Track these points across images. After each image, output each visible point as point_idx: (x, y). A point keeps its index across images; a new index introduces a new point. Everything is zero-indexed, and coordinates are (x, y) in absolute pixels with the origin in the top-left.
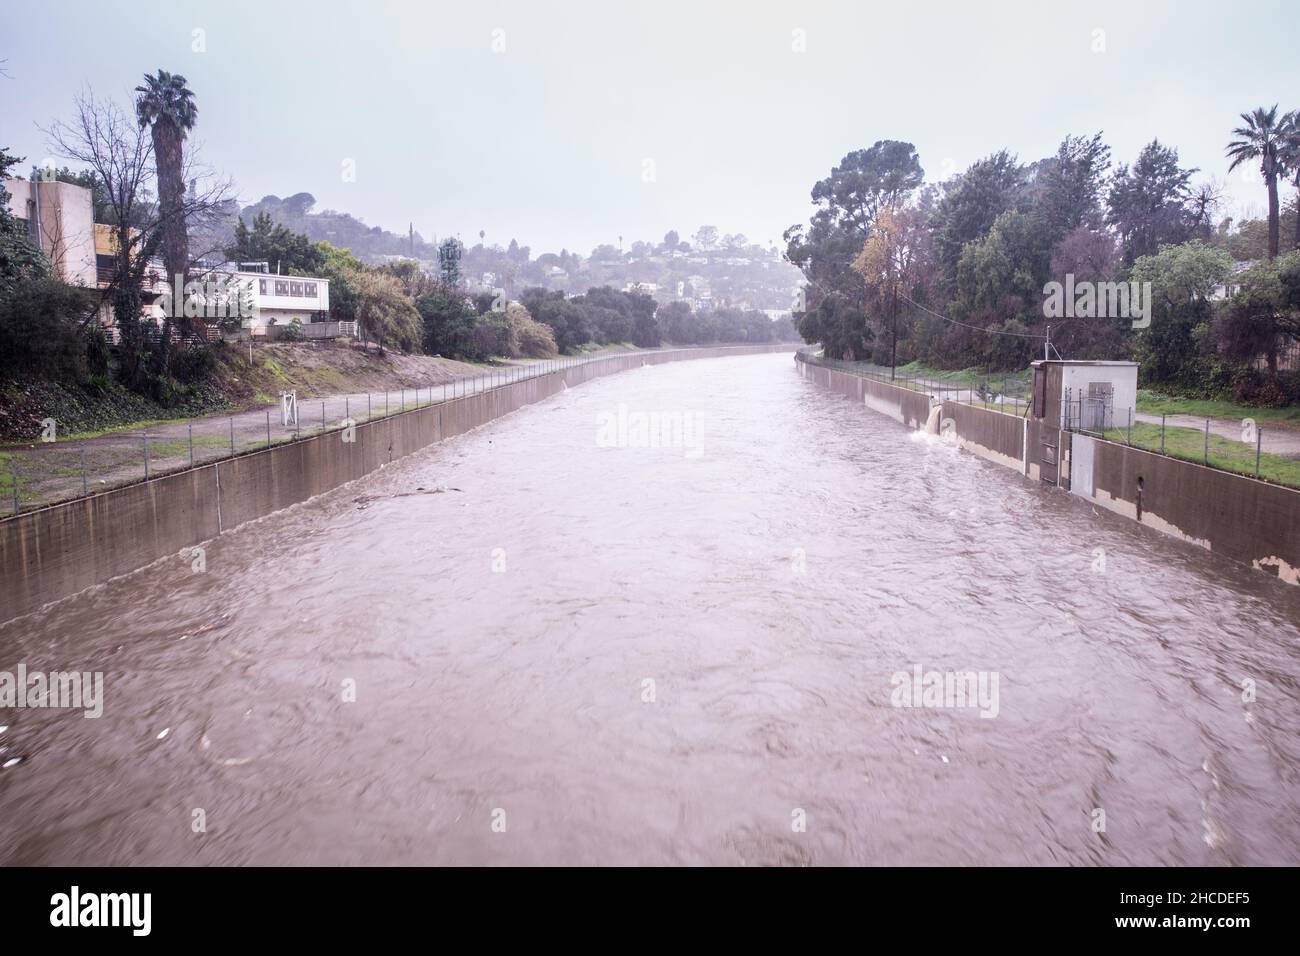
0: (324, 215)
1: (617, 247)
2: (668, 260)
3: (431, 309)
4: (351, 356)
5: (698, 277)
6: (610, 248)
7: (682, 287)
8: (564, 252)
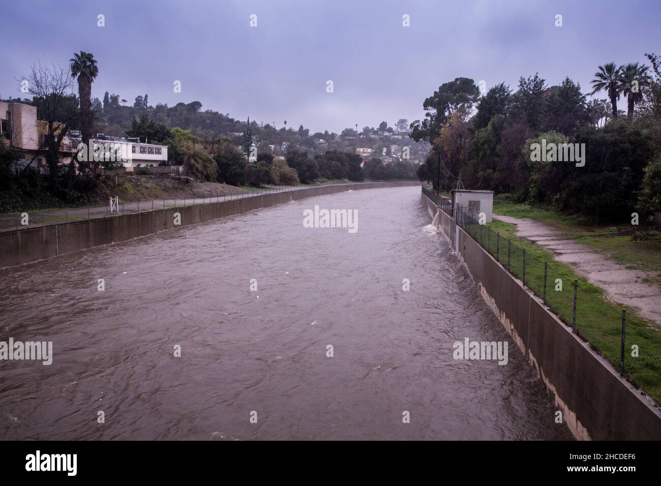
0: (207, 112)
1: (355, 129)
2: (381, 137)
3: (224, 160)
4: (170, 182)
5: (395, 146)
6: (351, 130)
7: (385, 151)
8: (326, 132)
